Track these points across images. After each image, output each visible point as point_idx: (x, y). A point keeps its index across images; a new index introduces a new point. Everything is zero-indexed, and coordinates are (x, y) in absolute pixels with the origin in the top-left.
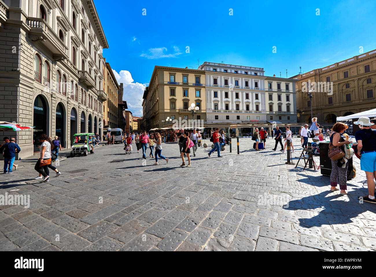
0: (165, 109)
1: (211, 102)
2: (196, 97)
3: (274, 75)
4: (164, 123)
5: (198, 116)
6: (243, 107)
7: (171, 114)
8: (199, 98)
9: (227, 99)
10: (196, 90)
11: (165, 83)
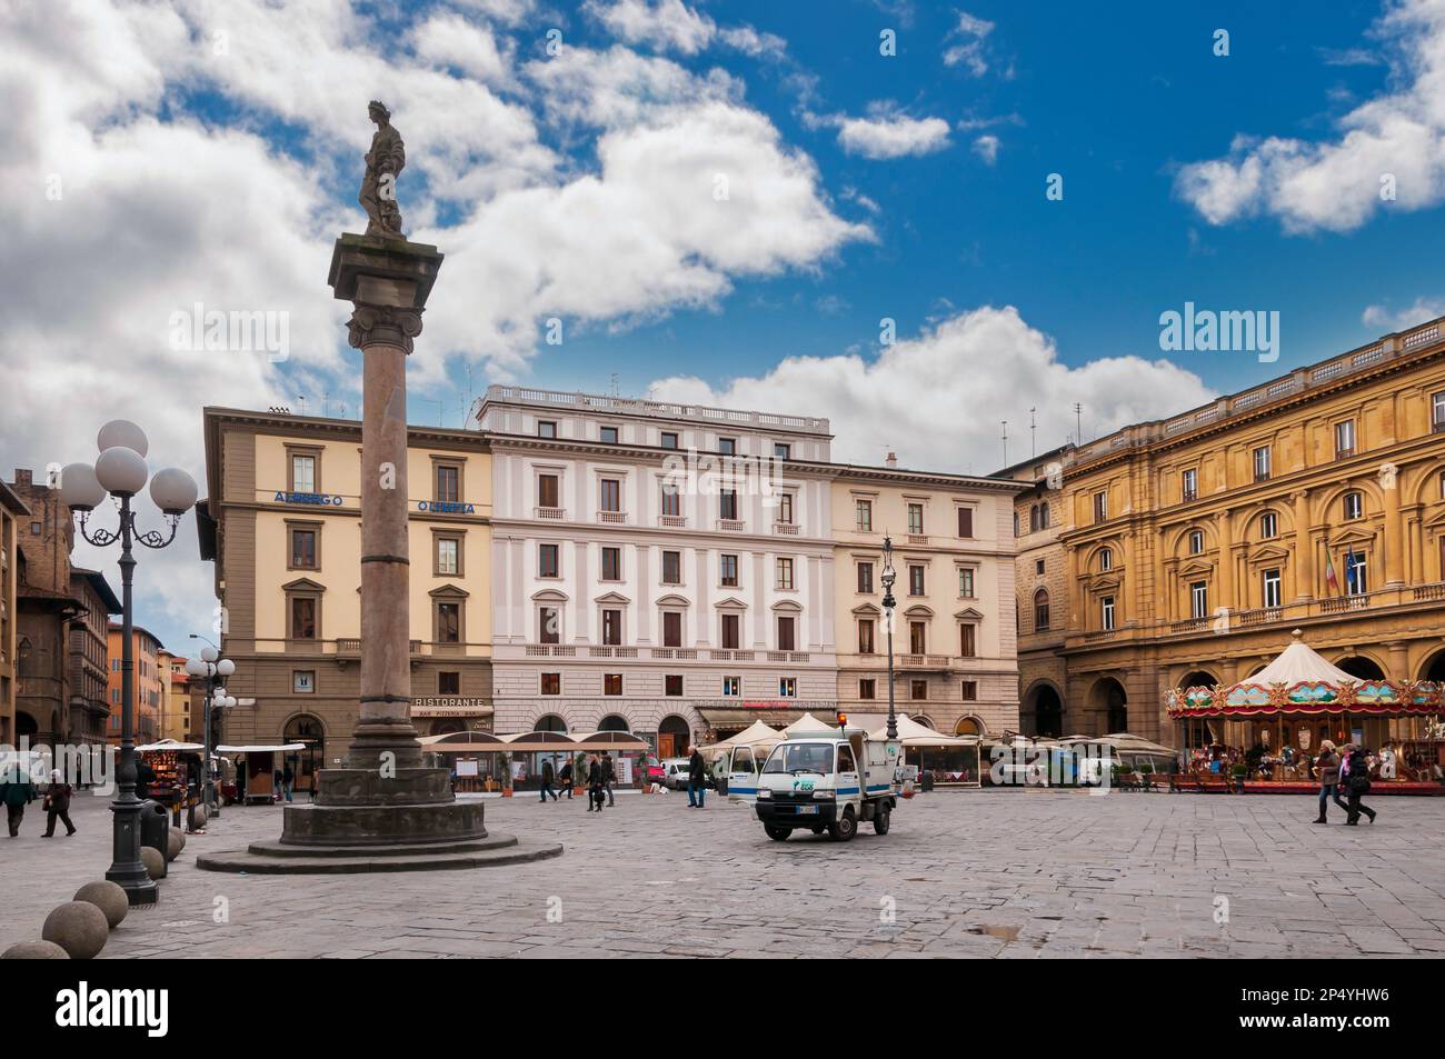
0: (257, 637)
1: (518, 602)
2: (437, 574)
3: (891, 457)
4: (252, 713)
5: (443, 676)
6: (701, 631)
7: (291, 667)
8: (455, 582)
9: (611, 587)
10: (439, 535)
11: (261, 498)
